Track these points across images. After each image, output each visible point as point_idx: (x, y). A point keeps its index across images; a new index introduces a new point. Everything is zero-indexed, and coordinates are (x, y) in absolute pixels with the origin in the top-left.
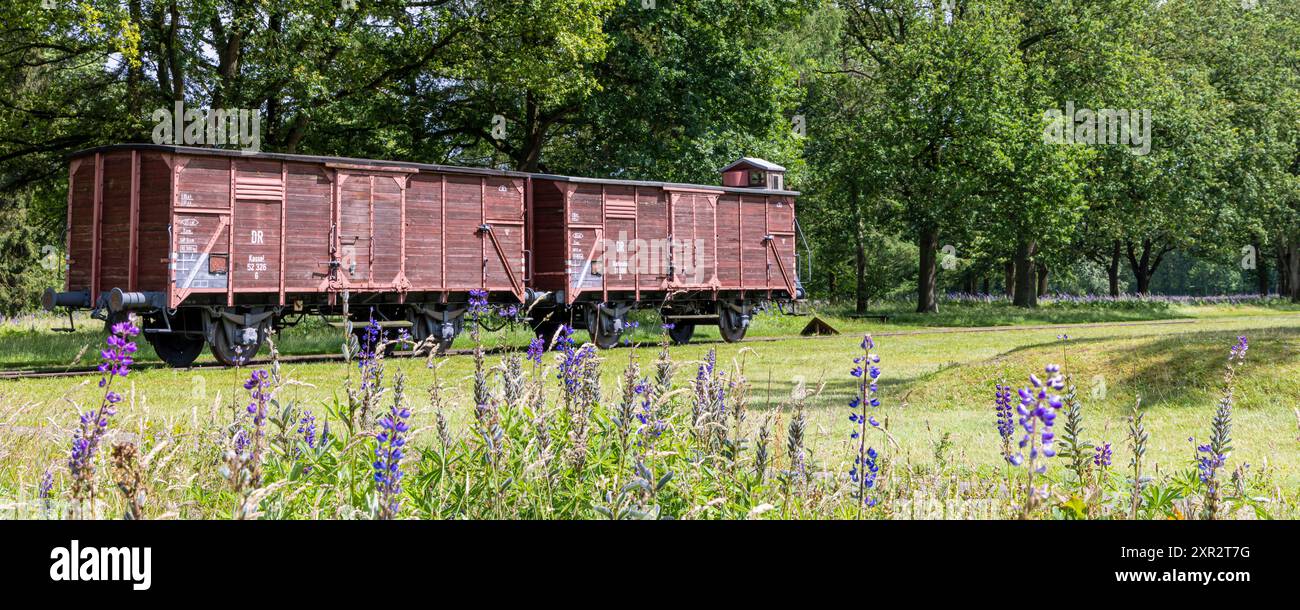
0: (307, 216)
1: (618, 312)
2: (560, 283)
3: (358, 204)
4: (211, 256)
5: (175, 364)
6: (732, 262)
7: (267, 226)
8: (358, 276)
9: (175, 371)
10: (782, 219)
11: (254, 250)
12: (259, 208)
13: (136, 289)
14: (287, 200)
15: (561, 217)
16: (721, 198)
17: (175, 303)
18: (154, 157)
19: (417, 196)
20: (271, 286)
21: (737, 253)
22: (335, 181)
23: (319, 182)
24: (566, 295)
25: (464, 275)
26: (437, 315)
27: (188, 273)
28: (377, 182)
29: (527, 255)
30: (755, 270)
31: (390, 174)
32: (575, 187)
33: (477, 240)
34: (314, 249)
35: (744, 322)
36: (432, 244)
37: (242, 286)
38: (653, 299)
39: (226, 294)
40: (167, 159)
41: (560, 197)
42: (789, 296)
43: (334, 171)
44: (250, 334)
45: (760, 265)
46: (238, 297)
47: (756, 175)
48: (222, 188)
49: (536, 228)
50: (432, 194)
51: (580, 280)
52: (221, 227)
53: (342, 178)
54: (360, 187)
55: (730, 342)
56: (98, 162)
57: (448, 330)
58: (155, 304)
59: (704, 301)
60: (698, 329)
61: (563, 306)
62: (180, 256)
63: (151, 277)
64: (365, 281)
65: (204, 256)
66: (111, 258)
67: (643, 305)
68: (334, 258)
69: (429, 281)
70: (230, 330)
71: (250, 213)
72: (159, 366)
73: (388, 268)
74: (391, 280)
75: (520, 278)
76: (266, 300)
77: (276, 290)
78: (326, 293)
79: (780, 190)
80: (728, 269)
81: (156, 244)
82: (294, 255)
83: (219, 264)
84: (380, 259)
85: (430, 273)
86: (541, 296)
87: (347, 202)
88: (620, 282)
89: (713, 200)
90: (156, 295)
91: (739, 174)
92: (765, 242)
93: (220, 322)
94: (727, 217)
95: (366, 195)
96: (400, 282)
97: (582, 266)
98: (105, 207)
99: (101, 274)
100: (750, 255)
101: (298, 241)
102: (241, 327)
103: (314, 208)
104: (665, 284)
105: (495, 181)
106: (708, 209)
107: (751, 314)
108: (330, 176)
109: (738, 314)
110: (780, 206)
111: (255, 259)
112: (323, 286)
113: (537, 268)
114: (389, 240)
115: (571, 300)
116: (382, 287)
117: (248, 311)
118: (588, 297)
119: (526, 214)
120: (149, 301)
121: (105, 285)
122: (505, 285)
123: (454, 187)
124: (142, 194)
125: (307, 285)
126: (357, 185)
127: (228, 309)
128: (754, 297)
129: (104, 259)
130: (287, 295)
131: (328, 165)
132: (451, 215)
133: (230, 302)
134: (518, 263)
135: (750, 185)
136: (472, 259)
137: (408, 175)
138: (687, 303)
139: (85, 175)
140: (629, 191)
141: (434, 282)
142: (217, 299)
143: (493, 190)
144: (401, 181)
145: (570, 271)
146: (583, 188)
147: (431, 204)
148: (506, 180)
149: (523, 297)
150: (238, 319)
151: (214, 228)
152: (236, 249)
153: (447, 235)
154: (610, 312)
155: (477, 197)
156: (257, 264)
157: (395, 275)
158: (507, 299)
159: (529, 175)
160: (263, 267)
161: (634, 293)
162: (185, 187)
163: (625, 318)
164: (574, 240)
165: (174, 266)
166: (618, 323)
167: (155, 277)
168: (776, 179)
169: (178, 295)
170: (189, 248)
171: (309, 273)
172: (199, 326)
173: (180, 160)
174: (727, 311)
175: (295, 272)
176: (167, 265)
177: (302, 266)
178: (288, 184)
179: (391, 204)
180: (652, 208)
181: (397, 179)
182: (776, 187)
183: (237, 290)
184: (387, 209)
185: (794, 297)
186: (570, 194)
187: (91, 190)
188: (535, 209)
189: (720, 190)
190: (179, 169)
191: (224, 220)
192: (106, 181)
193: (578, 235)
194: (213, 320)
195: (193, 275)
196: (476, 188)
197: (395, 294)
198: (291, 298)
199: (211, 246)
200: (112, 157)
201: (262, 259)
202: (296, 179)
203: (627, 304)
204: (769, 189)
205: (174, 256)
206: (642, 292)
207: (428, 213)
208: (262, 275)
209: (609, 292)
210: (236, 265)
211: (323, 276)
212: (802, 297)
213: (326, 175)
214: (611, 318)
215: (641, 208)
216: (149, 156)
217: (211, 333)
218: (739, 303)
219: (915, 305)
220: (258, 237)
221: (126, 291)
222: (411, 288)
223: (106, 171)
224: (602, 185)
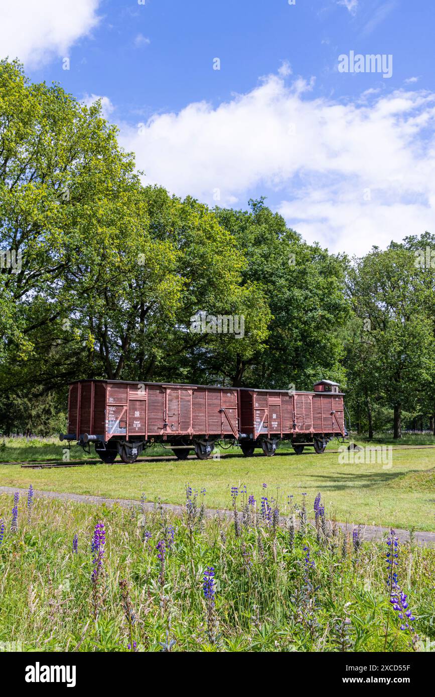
0: (155, 406)
1: (274, 442)
2: (251, 431)
3: (175, 401)
4: (120, 421)
5: (107, 462)
6: (319, 422)
7: (141, 410)
8: (174, 429)
9: (107, 465)
10: (338, 405)
11: (136, 419)
12: (138, 403)
13: (92, 434)
14: (148, 400)
15: (251, 405)
16: (314, 397)
17: (107, 439)
18: (99, 384)
19: (196, 398)
20: (142, 432)
21: (320, 418)
22: (166, 392)
23: (160, 393)
24: (254, 435)
25: (214, 428)
26: (204, 443)
27: (112, 428)
28: (181, 393)
29: (238, 420)
30: (328, 425)
31: (186, 390)
32: (257, 393)
33: (219, 414)
34: (158, 419)
35: (324, 446)
36: (202, 416)
37: (132, 432)
38: (288, 436)
39: (126, 436)
40: (104, 385)
41: (251, 397)
42: (342, 435)
43: (165, 388)
44: (135, 451)
45: (330, 423)
46: (130, 437)
47: (328, 387)
48: (124, 396)
49: (241, 409)
50: (202, 397)
51: (259, 429)
52: (124, 411)
53: (168, 391)
54: (175, 394)
55: (318, 453)
56: (79, 386)
57: (209, 449)
58: (100, 440)
59: (308, 437)
60: (305, 447)
61: (253, 439)
62: (109, 422)
63: (99, 429)
64: (177, 430)
65: (118, 421)
66: (84, 421)
67: (284, 439)
68: (165, 422)
69: (201, 430)
70: (127, 449)
71: (134, 405)
72: (101, 463)
73: (185, 425)
74: (187, 430)
75: (236, 429)
76: (141, 438)
77: (144, 434)
78: (163, 435)
79: (337, 393)
80: (317, 425)
81: (100, 417)
82: (150, 421)
83: (123, 424)
84: (183, 422)
85: (201, 427)
86: (244, 435)
87: (170, 400)
88: (275, 430)
89: (311, 397)
90: (100, 436)
91: (321, 387)
92: (332, 414)
93: (124, 447)
94: (316, 404)
95: (177, 398)
96: (190, 431)
97: (260, 424)
98: (82, 402)
99: (80, 428)
100: (325, 419)
101: (153, 415)
102: (131, 448)
103: (158, 403)
104: (292, 431)
105: (225, 391)
106: (309, 401)
107: (326, 442)
108: (164, 391)
109: (322, 442)
110: (337, 399)
111: (136, 422)
112: (162, 432)
113: (242, 425)
114: (186, 415)
115: (256, 437)
116: (184, 433)
117: (134, 442)
118: (261, 436)
119: (238, 404)
120: (98, 438)
121: (82, 432)
122: (230, 432)
123: (211, 394)
124: (95, 397)
125: (156, 432)
126: (174, 394)
127: (126, 442)
128: (328, 436)
129: (81, 422)
130: (148, 436)
131: (163, 386)
132: (209, 405)
133: (127, 439)
134: (235, 423)
135: (325, 391)
136: (218, 422)
137: (193, 389)
138: (301, 438)
139: (74, 391)
140: (278, 394)
141: (203, 431)
142: (122, 438)
143: (225, 395)
144: (190, 392)
145: (255, 426)
146: (259, 393)
147: (202, 401)
148: (231, 391)
149: (237, 436)
150: (130, 445)
151: (122, 411)
152: (130, 418)
153: (208, 412)
154: (271, 442)
155: (219, 398)
156: (137, 424)
157: (188, 428)
158: (231, 437)
159: (239, 389)
160: (139, 426)
161: (280, 434)
162: (111, 396)
163: (277, 445)
164: (256, 414)
165: (107, 425)
166: (274, 446)
167: (100, 429)
168: (335, 389)
169: (108, 436)
170: (112, 419)
171: (156, 428)
172: (116, 448)
173: (109, 385)
174: (317, 441)
175: (151, 427)
176: (104, 425)
177: (154, 425)
178: (148, 394)
179: (186, 401)
180: (286, 401)
181: (189, 391)
182: (336, 391)
183: (130, 434)
184: (185, 403)
185: (344, 435)
186: (255, 396)
187: (77, 397)
188: (241, 401)
189: (313, 393)
190: (109, 389)
191: (125, 408)
192: (82, 393)
193: (258, 412)
194: (121, 445)
195: (114, 429)
196: (218, 394)
197: (188, 436)
198: (150, 437)
199: (120, 417)
200: (84, 384)
201: (139, 422)
202: (151, 392)
203: (277, 439)
204: (333, 393)
205: (107, 421)
206: (283, 434)
207: (201, 404)
208: (139, 428)
209: (270, 434)
210: (129, 425)
211: (162, 429)
212: (347, 435)
213: (163, 390)
214: (271, 444)
215: (282, 401)
216: (97, 384)
217: (120, 449)
218: (322, 438)
219: (393, 436)
220: (137, 414)
221: (89, 434)
222: (195, 433)
223: (82, 389)
224: (267, 392)
